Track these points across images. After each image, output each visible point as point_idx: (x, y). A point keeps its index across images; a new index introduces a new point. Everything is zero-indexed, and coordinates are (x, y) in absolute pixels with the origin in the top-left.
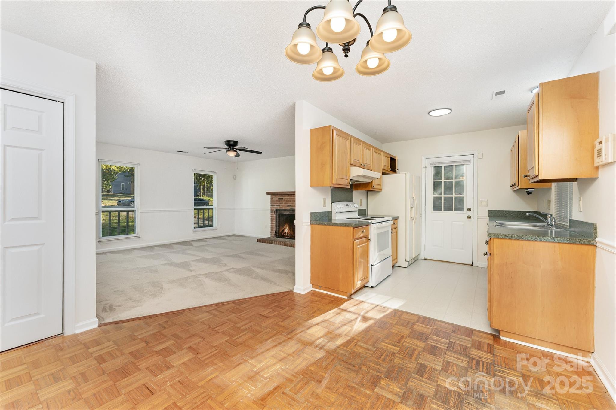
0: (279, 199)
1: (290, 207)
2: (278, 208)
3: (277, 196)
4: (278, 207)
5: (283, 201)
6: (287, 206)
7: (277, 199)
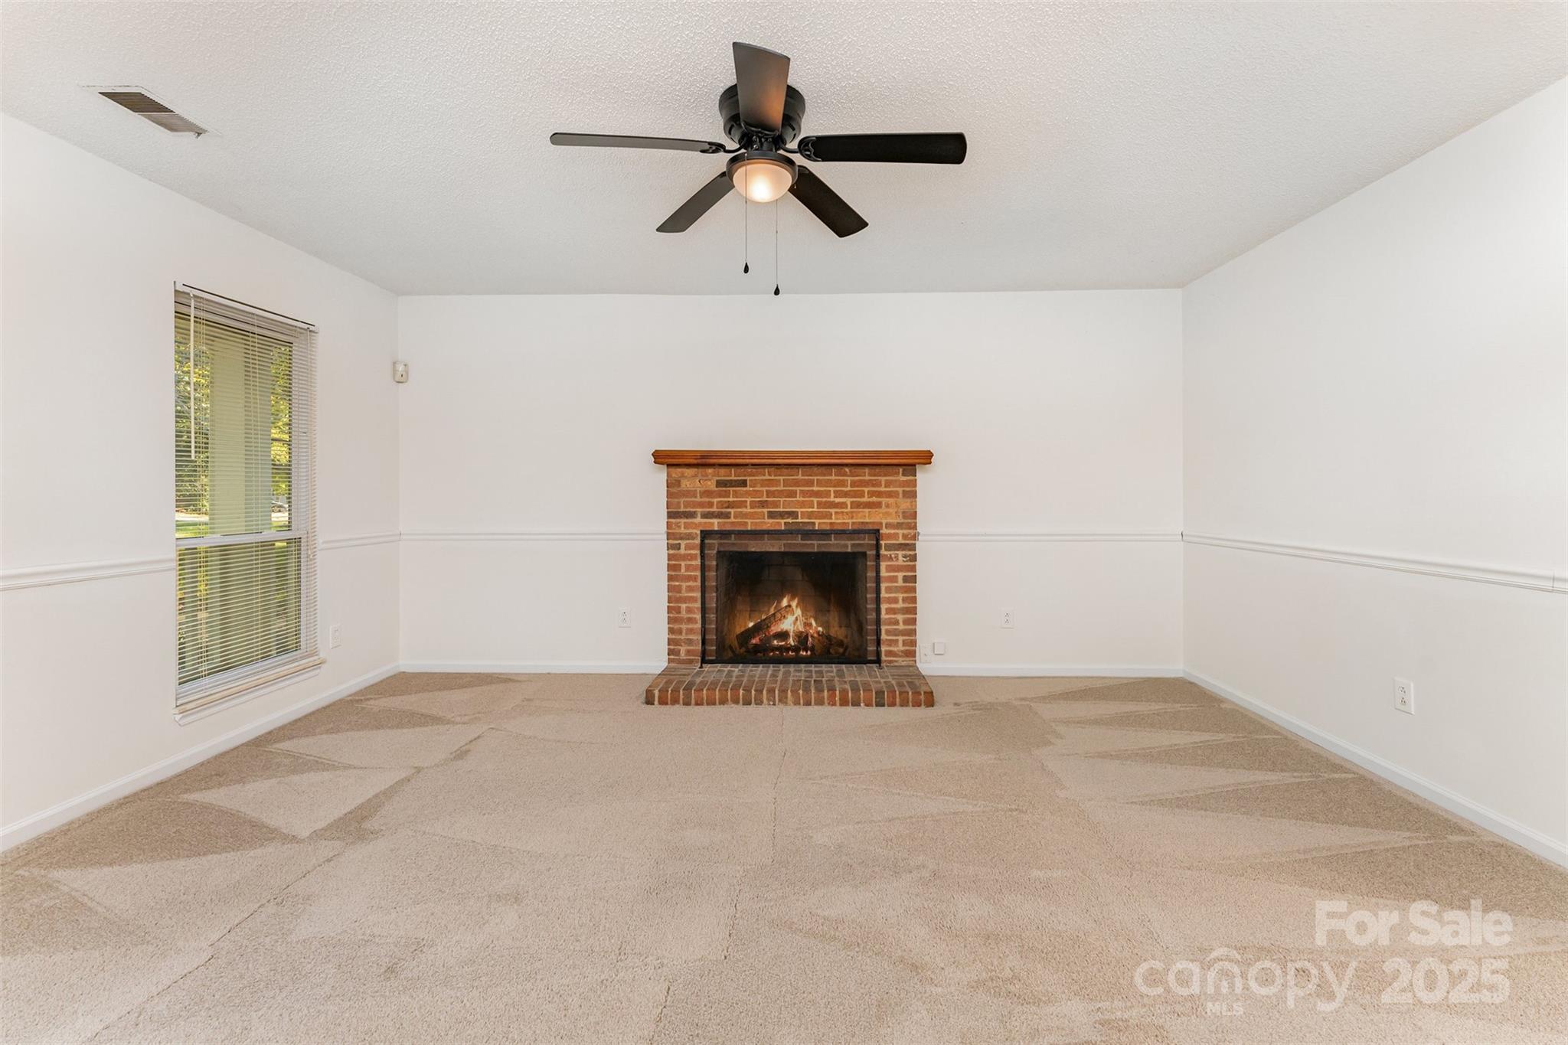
0: (719, 484)
1: (790, 520)
2: (715, 524)
3: (710, 471)
4: (716, 521)
5: (748, 494)
6: (771, 515)
7: (711, 485)
